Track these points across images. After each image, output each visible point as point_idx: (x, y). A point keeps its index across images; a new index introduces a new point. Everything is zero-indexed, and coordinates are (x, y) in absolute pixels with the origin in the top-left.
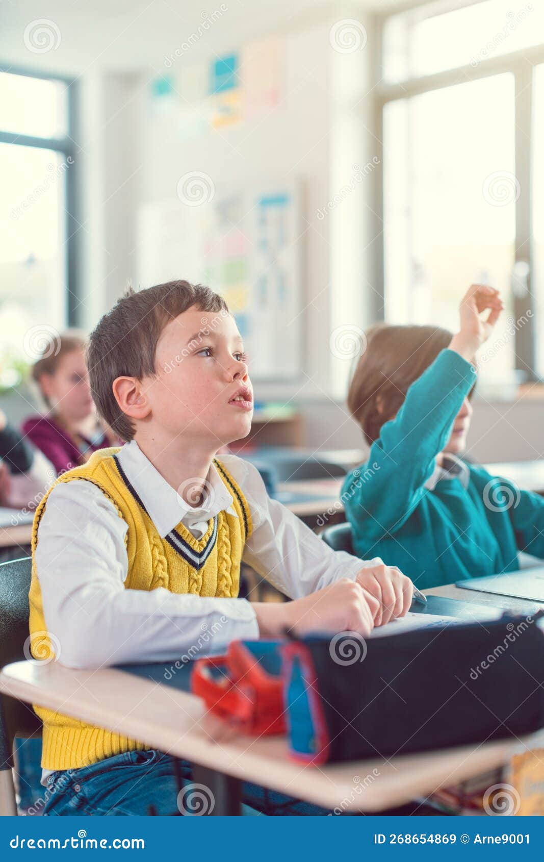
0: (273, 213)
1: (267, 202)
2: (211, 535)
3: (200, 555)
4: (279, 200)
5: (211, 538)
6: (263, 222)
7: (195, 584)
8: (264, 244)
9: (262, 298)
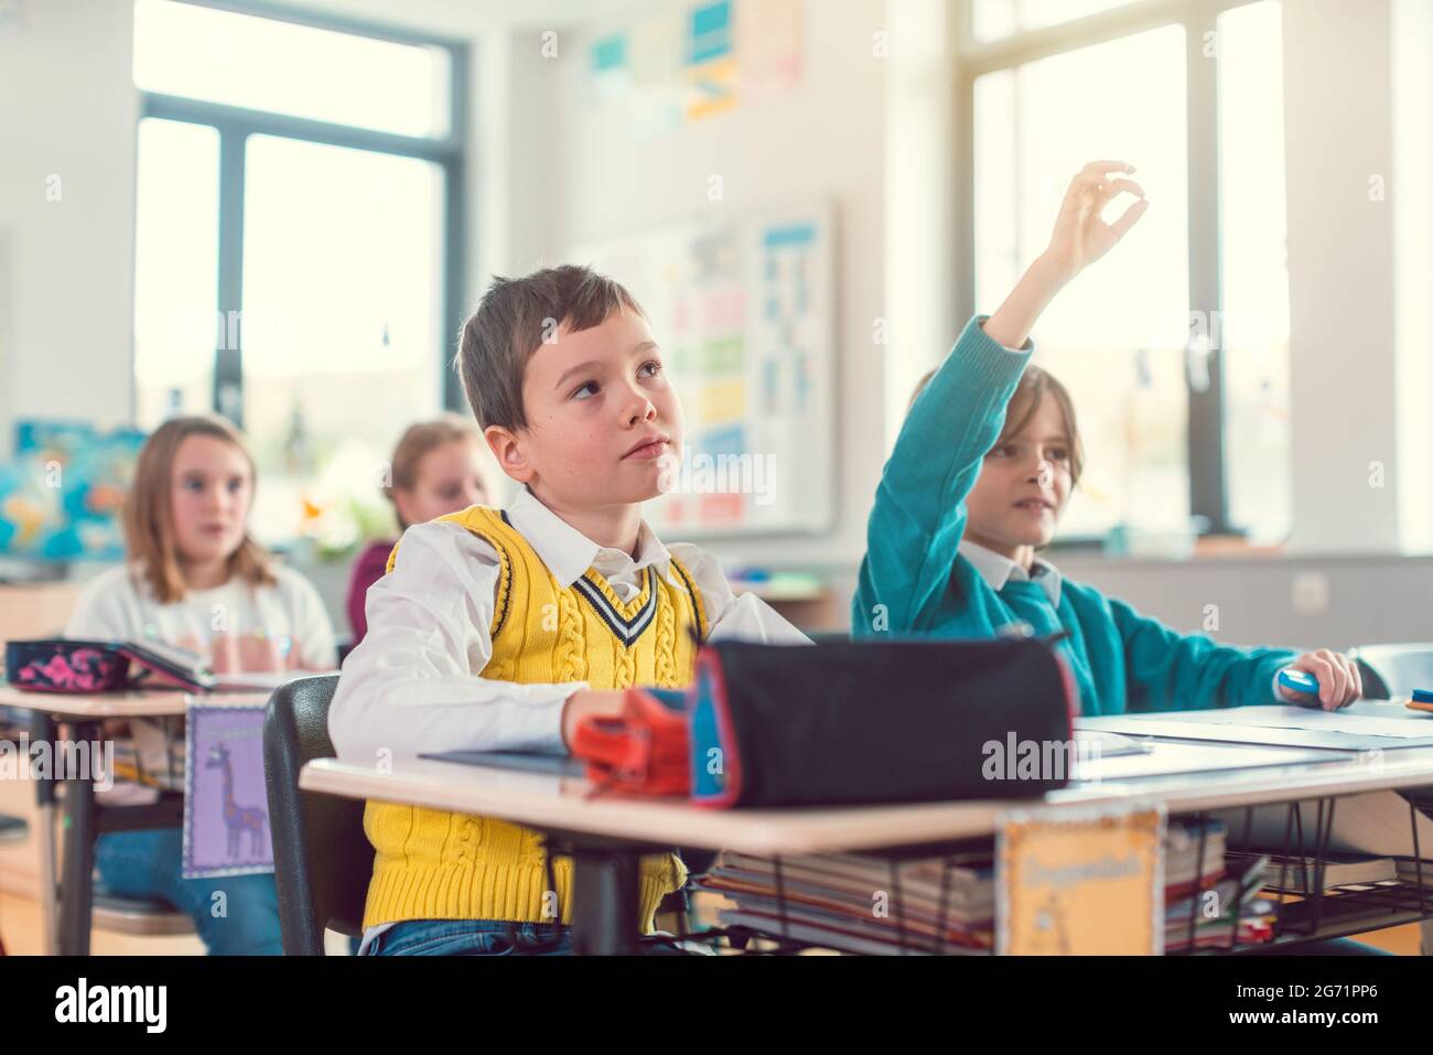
0: (786, 257)
1: (776, 238)
2: (645, 603)
3: (629, 625)
4: (799, 235)
5: (644, 610)
6: (772, 271)
7: (623, 667)
8: (772, 308)
9: (770, 403)
